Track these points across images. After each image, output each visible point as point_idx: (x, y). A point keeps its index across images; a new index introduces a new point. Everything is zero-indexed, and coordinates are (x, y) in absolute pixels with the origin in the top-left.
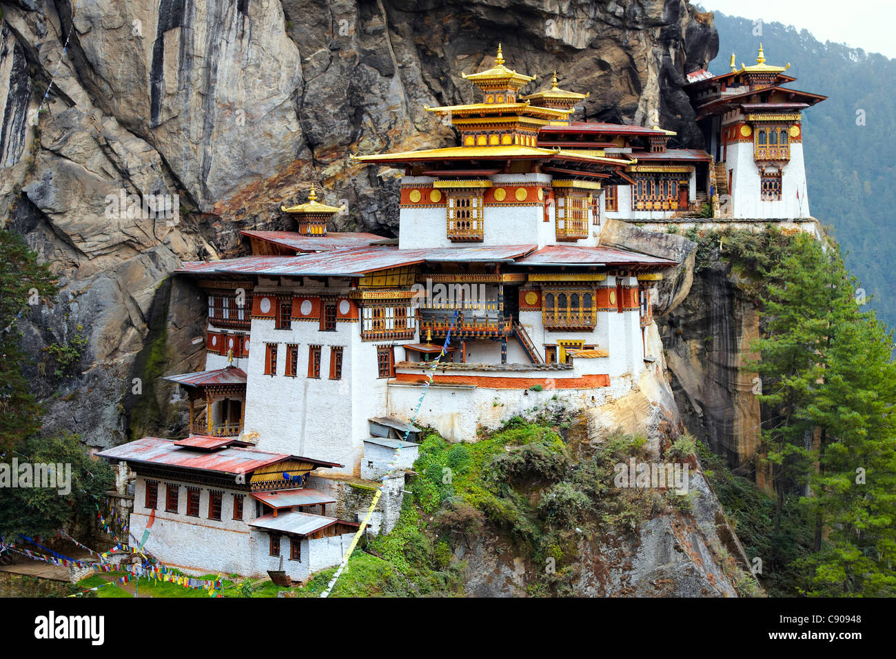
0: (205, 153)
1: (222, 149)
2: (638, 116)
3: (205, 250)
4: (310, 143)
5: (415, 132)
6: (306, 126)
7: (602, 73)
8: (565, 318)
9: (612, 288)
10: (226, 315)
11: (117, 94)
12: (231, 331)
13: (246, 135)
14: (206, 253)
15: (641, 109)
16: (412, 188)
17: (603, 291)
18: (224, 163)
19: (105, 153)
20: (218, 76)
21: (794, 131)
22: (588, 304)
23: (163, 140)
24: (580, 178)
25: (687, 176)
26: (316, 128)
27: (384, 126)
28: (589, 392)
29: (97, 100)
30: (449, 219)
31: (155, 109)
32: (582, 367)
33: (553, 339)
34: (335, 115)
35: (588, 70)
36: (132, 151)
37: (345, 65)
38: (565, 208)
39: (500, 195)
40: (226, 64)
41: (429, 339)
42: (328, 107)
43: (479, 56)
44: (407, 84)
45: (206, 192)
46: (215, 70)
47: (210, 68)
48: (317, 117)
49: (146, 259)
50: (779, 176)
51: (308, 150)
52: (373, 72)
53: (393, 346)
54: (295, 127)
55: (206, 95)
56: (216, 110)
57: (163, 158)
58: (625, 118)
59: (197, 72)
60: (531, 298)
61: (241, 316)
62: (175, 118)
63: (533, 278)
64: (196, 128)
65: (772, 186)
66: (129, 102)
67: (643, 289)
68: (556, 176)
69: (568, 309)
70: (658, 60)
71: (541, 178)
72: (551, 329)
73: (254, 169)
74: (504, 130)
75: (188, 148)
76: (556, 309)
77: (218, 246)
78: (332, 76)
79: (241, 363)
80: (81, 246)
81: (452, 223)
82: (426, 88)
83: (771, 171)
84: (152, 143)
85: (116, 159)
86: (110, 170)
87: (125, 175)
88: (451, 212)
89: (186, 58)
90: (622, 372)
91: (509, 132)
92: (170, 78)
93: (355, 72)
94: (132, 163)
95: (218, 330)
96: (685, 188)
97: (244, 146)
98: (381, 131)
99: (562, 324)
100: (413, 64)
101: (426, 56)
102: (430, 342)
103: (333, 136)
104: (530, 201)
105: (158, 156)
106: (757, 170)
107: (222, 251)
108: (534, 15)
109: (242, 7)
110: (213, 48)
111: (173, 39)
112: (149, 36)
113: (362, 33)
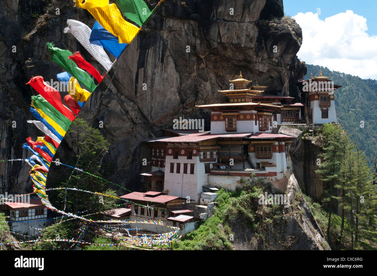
0: (151, 106)
1: (156, 104)
2: (283, 92)
3: (151, 135)
4: (182, 102)
5: (214, 98)
6: (181, 97)
7: (271, 80)
8: (263, 155)
9: (277, 145)
10: (158, 154)
11: (125, 88)
12: (159, 159)
13: (163, 100)
14: (152, 136)
15: (283, 91)
16: (214, 115)
17: (274, 146)
18: (157, 109)
19: (121, 106)
20: (155, 82)
21: (331, 97)
22: (270, 150)
23: (138, 102)
24: (266, 112)
25: (298, 111)
26: (184, 97)
27: (205, 97)
28: (271, 178)
29: (119, 90)
30: (226, 125)
31: (136, 92)
32: (268, 170)
33: (259, 161)
34: (190, 94)
35: (267, 79)
36: (129, 105)
37: (193, 78)
38: (262, 121)
39: (242, 117)
40: (157, 79)
41: (220, 161)
42: (188, 91)
43: (233, 75)
44: (212, 84)
45: (151, 117)
46: (154, 80)
48: (184, 94)
49: (133, 138)
50: (327, 111)
51: (182, 104)
52: (201, 80)
53: (209, 164)
54: (178, 97)
55: (151, 88)
56: (154, 92)
57: (138, 107)
58: (278, 93)
59: (149, 81)
60: (252, 149)
61: (162, 154)
62: (142, 95)
63: (253, 142)
64: (148, 98)
66: (128, 91)
67: (286, 145)
68: (259, 111)
69: (264, 152)
70: (288, 76)
71: (254, 112)
72: (258, 158)
73: (166, 110)
74: (243, 97)
75: (146, 104)
76: (260, 152)
77: (155, 133)
78: (189, 82)
79: (162, 169)
80: (114, 134)
81: (227, 126)
82: (217, 85)
83: (324, 109)
84: (135, 103)
85: (124, 108)
86: (123, 111)
87: (127, 112)
88: (227, 122)
89: (145, 77)
90: (281, 171)
91: (244, 98)
92: (140, 83)
93: (196, 80)
94: (129, 109)
95: (155, 159)
96: (298, 115)
97: (163, 103)
98: (204, 98)
99: (262, 156)
100: (214, 78)
101: (217, 76)
102: (221, 162)
103: (189, 100)
104: (251, 119)
105: (137, 107)
106: (320, 109)
107: (156, 135)
108: (250, 62)
109: (162, 61)
110: (154, 74)
111: (141, 71)
112: (135, 71)
113: (198, 69)
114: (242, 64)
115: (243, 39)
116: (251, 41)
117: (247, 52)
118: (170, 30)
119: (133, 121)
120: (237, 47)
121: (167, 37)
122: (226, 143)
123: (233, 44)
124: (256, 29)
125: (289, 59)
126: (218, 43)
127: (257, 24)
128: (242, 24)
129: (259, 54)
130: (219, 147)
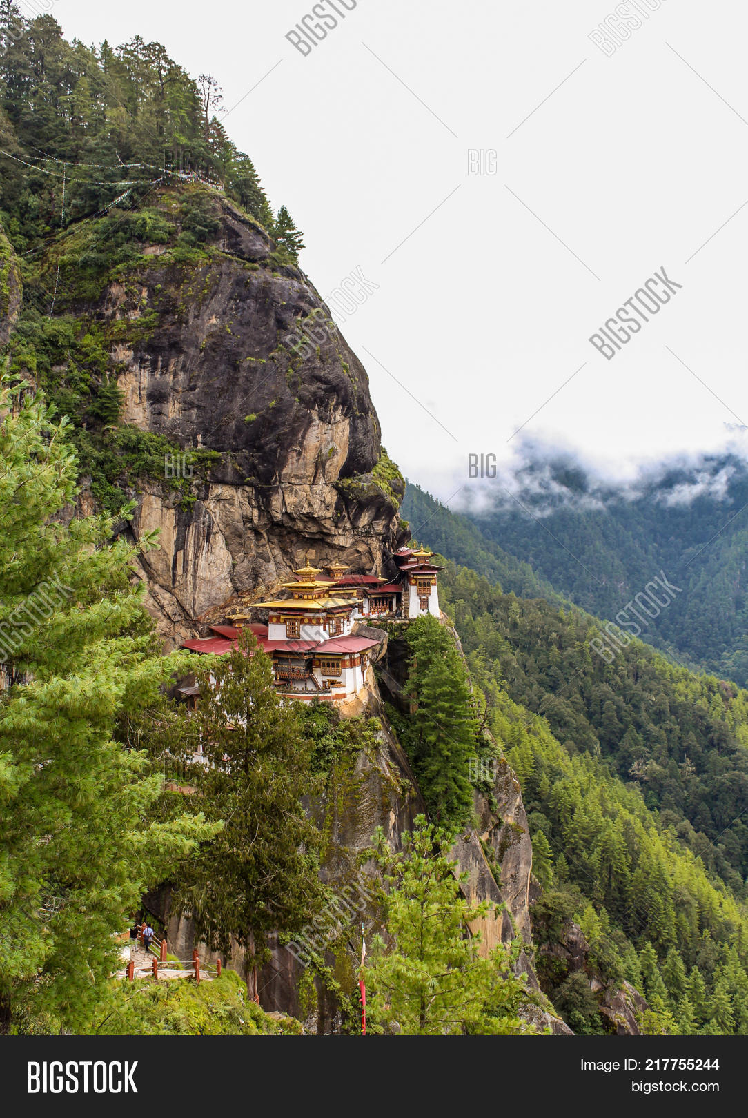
0: (194, 597)
1: (201, 596)
2: (373, 571)
4: (236, 590)
6: (234, 584)
7: (358, 555)
8: (330, 671)
9: (348, 660)
11: (159, 575)
13: (210, 590)
16: (273, 617)
17: (344, 661)
20: (199, 568)
21: (433, 581)
22: (338, 666)
23: (177, 593)
24: (339, 613)
25: (392, 598)
26: (239, 585)
28: (338, 701)
29: (151, 577)
31: (174, 581)
32: (335, 691)
33: (325, 679)
34: (247, 579)
35: (352, 554)
36: (165, 598)
37: (250, 559)
39: (306, 621)
40: (202, 563)
42: (244, 576)
44: (276, 563)
45: (194, 612)
46: (197, 565)
47: (195, 566)
48: (239, 580)
49: (171, 640)
50: (427, 600)
51: (236, 593)
52: (262, 561)
54: (230, 585)
55: (194, 576)
56: (198, 581)
57: (177, 600)
59: (190, 568)
60: (316, 664)
62: (182, 584)
63: (317, 656)
64: (190, 587)
65: (424, 605)
66: (163, 578)
67: (362, 657)
68: (328, 612)
69: (331, 668)
70: (381, 549)
71: (324, 614)
72: (324, 675)
73: (214, 602)
75: (187, 596)
76: (326, 668)
77: (200, 633)
78: (245, 564)
82: (284, 564)
83: (424, 598)
84: (173, 594)
85: (159, 601)
86: (156, 605)
87: (162, 607)
88: (288, 627)
89: (185, 562)
90: (352, 692)
92: (180, 570)
93: (255, 561)
94: (165, 603)
96: (391, 603)
97: (210, 594)
99: (328, 673)
100: (279, 556)
101: (284, 552)
102: (279, 680)
103: (246, 587)
104: (318, 623)
105: (175, 599)
106: (418, 597)
107: (201, 635)
108: (328, 535)
109: (208, 541)
110: (196, 557)
111: (180, 554)
112: (171, 554)
113: (257, 546)
114: (317, 536)
115: (316, 507)
116: (327, 508)
117: (323, 522)
118: (219, 499)
119: (170, 618)
120: (310, 518)
121: (215, 507)
122: (285, 656)
123: (303, 515)
124: (335, 492)
125: (381, 527)
126: (283, 514)
127: (336, 487)
128: (315, 488)
129: (340, 525)
130: (277, 661)
